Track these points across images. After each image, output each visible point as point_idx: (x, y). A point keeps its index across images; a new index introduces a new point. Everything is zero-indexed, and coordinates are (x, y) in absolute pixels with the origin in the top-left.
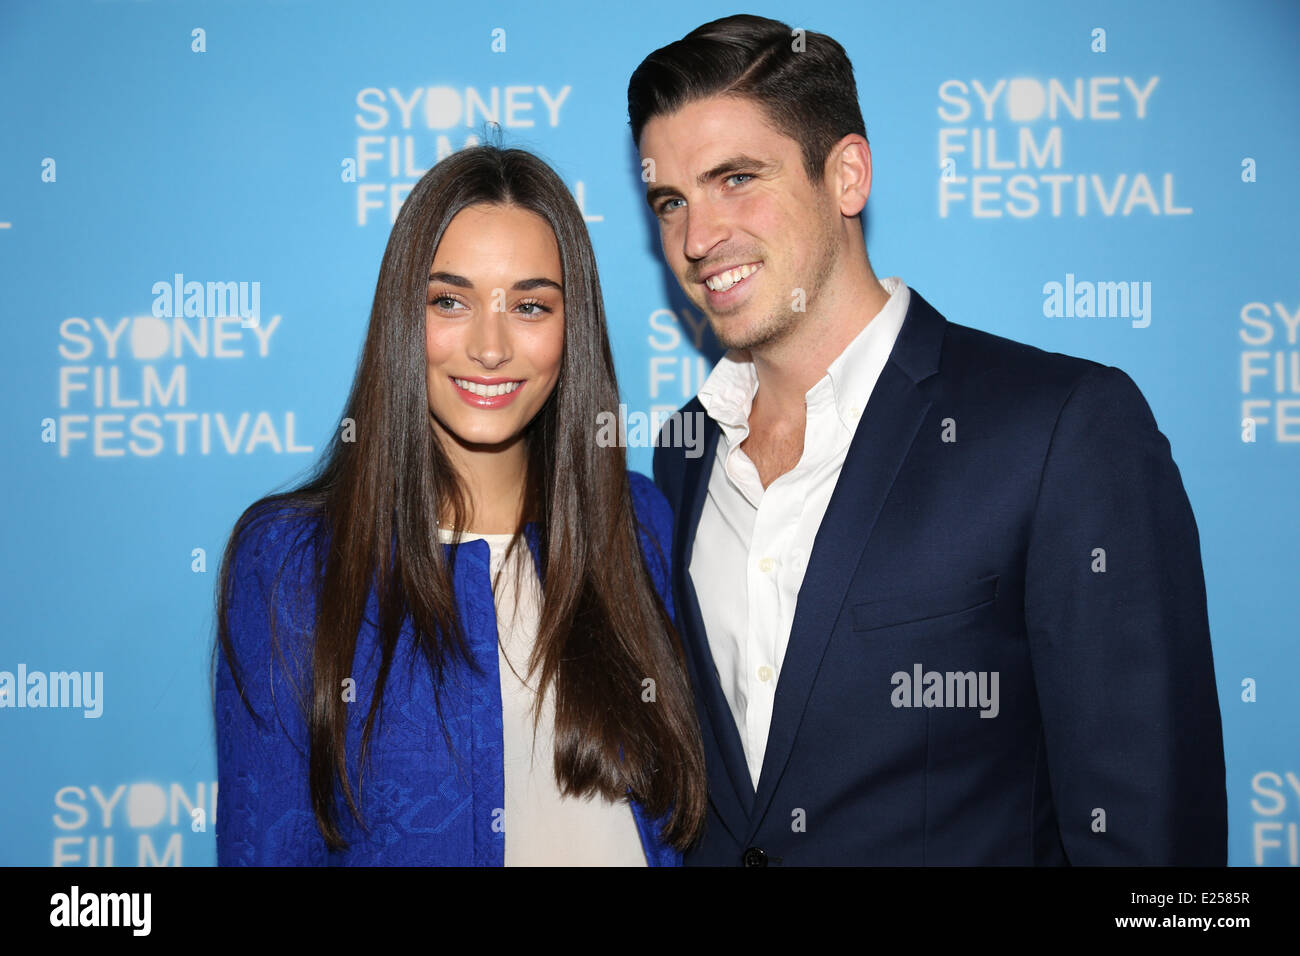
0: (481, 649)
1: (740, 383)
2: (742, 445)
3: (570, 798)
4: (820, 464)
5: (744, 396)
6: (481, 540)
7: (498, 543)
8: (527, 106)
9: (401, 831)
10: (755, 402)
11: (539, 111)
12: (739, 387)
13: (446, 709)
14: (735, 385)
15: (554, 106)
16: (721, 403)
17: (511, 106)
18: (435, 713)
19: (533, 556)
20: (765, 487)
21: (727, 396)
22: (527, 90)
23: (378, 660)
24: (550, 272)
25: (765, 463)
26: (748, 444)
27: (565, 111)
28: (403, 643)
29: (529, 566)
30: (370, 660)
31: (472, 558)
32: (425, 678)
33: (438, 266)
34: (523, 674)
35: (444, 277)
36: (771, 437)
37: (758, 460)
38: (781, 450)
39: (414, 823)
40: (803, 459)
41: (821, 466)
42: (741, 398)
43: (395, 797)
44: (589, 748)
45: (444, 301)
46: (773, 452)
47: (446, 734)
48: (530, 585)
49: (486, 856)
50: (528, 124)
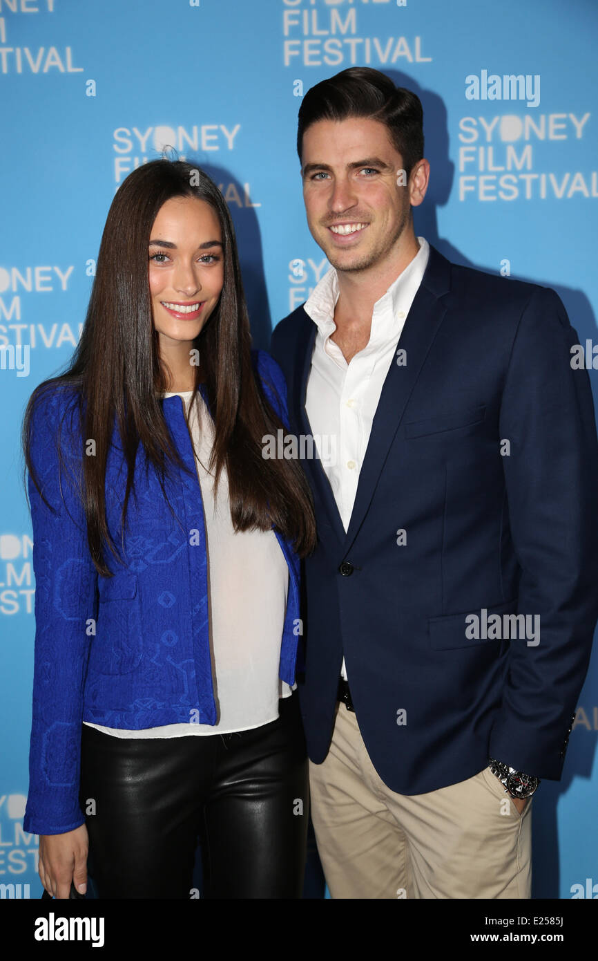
0: (186, 458)
1: (327, 300)
2: (330, 337)
3: (240, 533)
4: (382, 345)
5: (330, 307)
6: (176, 396)
7: (187, 396)
8: (215, 137)
9: (147, 563)
10: (336, 309)
11: (222, 141)
12: (327, 302)
13: (169, 494)
14: (325, 301)
15: (230, 137)
16: (318, 311)
17: (205, 138)
18: (163, 497)
19: (205, 402)
20: (348, 360)
21: (321, 307)
22: (214, 127)
23: (125, 469)
24: (217, 238)
25: (345, 346)
26: (335, 336)
27: (237, 140)
28: (139, 460)
29: (204, 408)
30: (121, 470)
31: (172, 406)
32: (154, 478)
33: (154, 236)
34: (207, 468)
35: (159, 243)
36: (349, 329)
37: (341, 343)
38: (355, 337)
39: (156, 558)
40: (370, 343)
41: (383, 347)
42: (328, 308)
43: (143, 545)
44: (249, 509)
45: (160, 257)
46: (351, 338)
47: (171, 508)
48: (206, 420)
49: (197, 574)
50: (216, 148)
